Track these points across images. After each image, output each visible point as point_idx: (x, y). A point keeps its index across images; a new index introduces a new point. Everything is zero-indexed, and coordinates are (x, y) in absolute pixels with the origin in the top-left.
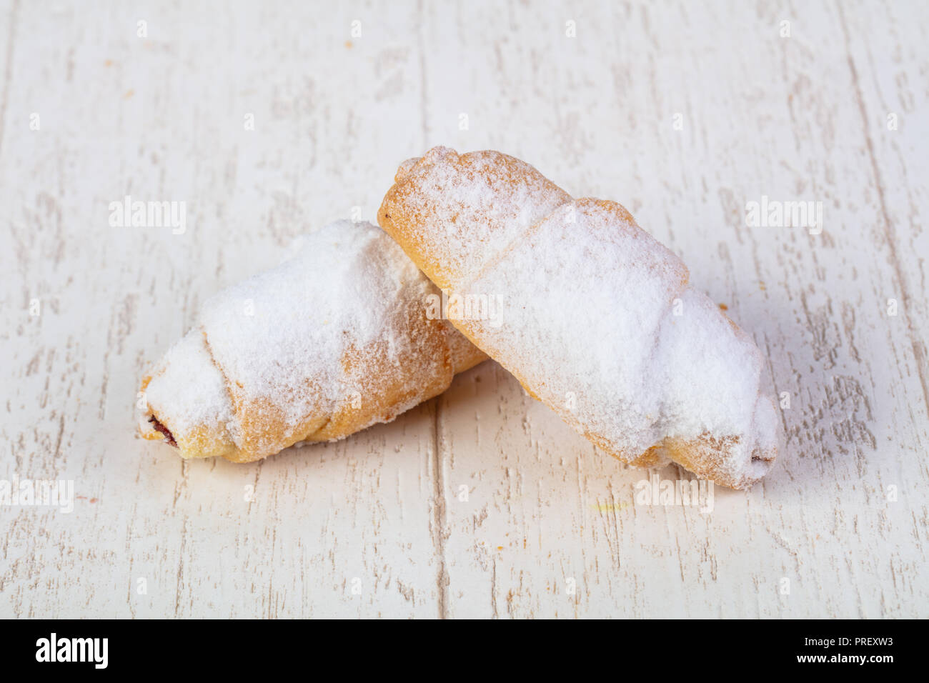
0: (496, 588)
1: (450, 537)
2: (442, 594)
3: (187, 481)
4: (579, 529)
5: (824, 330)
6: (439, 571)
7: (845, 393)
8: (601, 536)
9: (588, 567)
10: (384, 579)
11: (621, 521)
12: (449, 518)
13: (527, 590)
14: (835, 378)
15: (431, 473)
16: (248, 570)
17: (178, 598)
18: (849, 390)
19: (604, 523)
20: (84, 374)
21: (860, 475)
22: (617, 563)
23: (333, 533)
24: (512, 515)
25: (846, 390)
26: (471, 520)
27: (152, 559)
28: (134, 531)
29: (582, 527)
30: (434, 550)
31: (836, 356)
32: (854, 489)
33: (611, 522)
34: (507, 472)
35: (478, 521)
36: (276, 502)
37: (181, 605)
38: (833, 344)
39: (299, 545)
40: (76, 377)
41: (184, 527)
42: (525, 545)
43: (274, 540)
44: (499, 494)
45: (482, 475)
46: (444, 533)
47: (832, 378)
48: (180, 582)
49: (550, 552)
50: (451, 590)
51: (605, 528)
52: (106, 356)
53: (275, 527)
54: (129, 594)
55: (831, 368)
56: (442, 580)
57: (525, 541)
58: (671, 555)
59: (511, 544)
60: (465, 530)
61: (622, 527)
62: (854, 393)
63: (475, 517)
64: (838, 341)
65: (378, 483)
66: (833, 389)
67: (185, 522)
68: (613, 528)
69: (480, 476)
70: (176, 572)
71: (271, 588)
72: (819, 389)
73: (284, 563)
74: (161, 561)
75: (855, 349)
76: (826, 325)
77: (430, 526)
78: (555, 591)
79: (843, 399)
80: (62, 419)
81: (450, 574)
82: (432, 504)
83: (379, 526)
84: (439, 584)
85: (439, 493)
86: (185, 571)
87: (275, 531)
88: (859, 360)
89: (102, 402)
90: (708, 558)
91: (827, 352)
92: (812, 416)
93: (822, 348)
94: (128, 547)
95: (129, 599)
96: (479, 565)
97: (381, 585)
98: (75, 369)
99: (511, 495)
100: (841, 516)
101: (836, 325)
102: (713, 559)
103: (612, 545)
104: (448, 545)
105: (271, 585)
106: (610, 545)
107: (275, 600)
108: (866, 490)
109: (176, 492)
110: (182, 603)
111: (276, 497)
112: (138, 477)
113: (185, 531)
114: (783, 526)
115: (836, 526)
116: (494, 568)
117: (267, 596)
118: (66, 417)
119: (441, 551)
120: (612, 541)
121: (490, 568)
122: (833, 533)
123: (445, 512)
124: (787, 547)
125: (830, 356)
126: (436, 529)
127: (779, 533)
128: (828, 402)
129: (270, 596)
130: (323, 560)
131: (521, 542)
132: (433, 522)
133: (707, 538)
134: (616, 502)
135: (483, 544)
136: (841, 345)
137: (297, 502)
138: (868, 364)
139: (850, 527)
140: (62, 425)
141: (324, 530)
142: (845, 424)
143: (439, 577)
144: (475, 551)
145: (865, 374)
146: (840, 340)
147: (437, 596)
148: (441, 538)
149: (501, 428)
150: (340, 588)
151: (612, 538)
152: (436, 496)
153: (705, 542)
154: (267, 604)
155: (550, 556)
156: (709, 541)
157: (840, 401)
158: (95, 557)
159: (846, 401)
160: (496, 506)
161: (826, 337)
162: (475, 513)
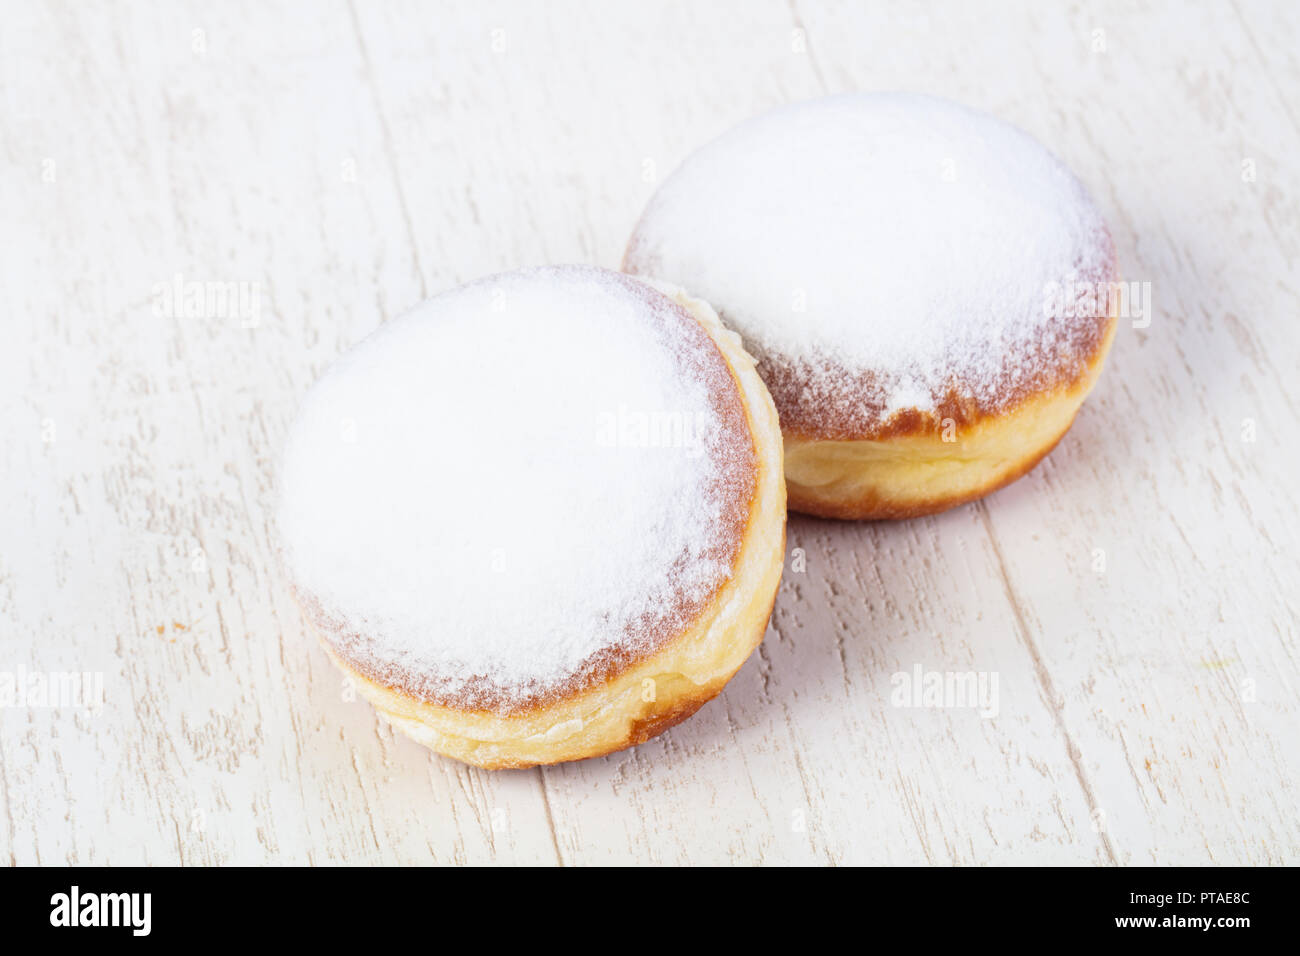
0: (1130, 757)
1: (1065, 706)
2: (1077, 766)
3: (771, 664)
4: (1194, 690)
6: (1065, 743)
8: (1218, 695)
9: (1217, 729)
10: (1013, 756)
11: (1233, 677)
12: (1057, 687)
13: (1163, 757)
15: (1022, 640)
16: (868, 756)
17: (805, 790)
19: (1217, 682)
22: (1243, 722)
24: (1120, 679)
26: (1080, 687)
27: (762, 751)
29: (1196, 687)
30: (1053, 721)
33: (1223, 680)
34: (1100, 634)
35: (1087, 688)
36: (872, 681)
37: (811, 797)
39: (913, 726)
41: (784, 715)
42: (1144, 709)
43: (885, 722)
44: (1099, 658)
46: (1057, 704)
48: (802, 773)
49: (1172, 716)
50: (1085, 761)
51: (1219, 687)
53: (880, 708)
54: (753, 789)
56: (1072, 753)
57: (1143, 705)
59: (1130, 710)
60: (1078, 697)
61: (1237, 685)
63: (1083, 685)
65: (971, 654)
67: (785, 710)
68: (1227, 686)
69: (1073, 639)
70: (793, 763)
71: (899, 774)
73: (904, 745)
74: (773, 752)
77: (1041, 696)
78: (1191, 756)
81: (1078, 746)
82: (1034, 673)
84: (1071, 757)
85: (1037, 660)
86: (803, 761)
87: (882, 713)
94: (734, 740)
95: (753, 794)
96: (1104, 734)
97: (1012, 762)
99: (1112, 658)
103: (1233, 705)
104: (1066, 714)
105: (898, 771)
106: (1231, 705)
107: (908, 784)
109: (763, 677)
111: (870, 676)
113: (788, 719)
116: (1121, 736)
117: (898, 782)
119: (1060, 723)
120: (1231, 699)
121: (1117, 736)
123: (1050, 680)
126: (1047, 699)
129: (902, 781)
130: (943, 739)
131: (1139, 707)
132: (1043, 693)
134: (1222, 658)
135: (1102, 711)
143: (1068, 749)
144: (1096, 719)
147: (1074, 771)
148: (1057, 709)
150: (971, 768)
151: (1230, 696)
152: (1036, 665)
154: (901, 790)
155: (1173, 719)
158: (703, 752)
160: (1101, 671)
162: (1082, 680)
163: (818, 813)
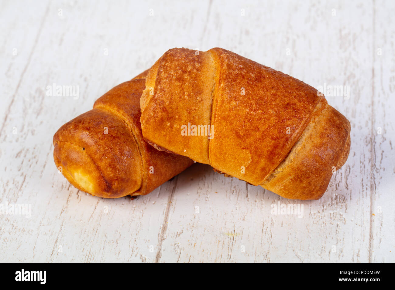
1: (166, 239)
3: (68, 206)
4: (218, 242)
5: (336, 175)
6: (158, 252)
7: (338, 201)
8: (226, 246)
9: (217, 257)
10: (135, 253)
11: (235, 240)
12: (167, 232)
14: (336, 195)
15: (164, 214)
16: (83, 243)
17: (53, 251)
18: (340, 200)
19: (228, 240)
20: (38, 160)
21: (336, 234)
22: (230, 257)
23: (120, 233)
24: (193, 233)
25: (339, 199)
26: (176, 234)
27: (47, 234)
28: (43, 223)
29: (219, 241)
30: (158, 244)
31: (339, 186)
32: (333, 238)
33: (231, 240)
34: (195, 217)
35: (178, 234)
36: (101, 218)
37: (54, 254)
38: (339, 182)
39: (105, 236)
40: (35, 160)
41: (62, 224)
42: (195, 245)
43: (96, 233)
44: (190, 225)
45: (184, 217)
46: (164, 238)
47: (335, 195)
48: (55, 245)
49: (204, 249)
51: (228, 243)
52: (48, 154)
53: (98, 228)
54: (35, 247)
55: (335, 190)
57: (195, 244)
58: (252, 256)
59: (189, 245)
60: (172, 237)
61: (235, 243)
62: (342, 201)
63: (178, 233)
64: (340, 180)
65: (143, 215)
66: (334, 199)
67: (63, 222)
68: (231, 243)
69: (184, 216)
70: (55, 241)
71: (90, 251)
72: (328, 198)
73: (98, 242)
74: (50, 236)
75: (347, 184)
76: (337, 174)
77: (159, 234)
79: (337, 203)
80: (25, 176)
81: (162, 254)
82: (162, 226)
83: (139, 232)
84: (157, 257)
85: (166, 222)
86: (58, 240)
87: (97, 229)
88: (347, 189)
89: (42, 171)
90: (267, 259)
91: (336, 184)
92: (323, 209)
93: (333, 182)
94: (39, 229)
95: (34, 249)
96: (174, 251)
97: (134, 255)
98: (35, 157)
99: (194, 226)
100: (324, 248)
101: (341, 174)
102: (269, 259)
103: (229, 250)
104: (164, 242)
105: (90, 250)
106: (229, 249)
107: (91, 256)
108: (337, 240)
109: (62, 210)
110: (54, 253)
111: (101, 216)
112: (49, 202)
113: (62, 225)
114: (300, 249)
115: (322, 252)
116: (180, 253)
117: (88, 254)
118: (27, 176)
119: (161, 244)
120: (230, 248)
122: (320, 255)
123: (166, 229)
124: (300, 258)
125: (336, 186)
126: (161, 235)
127: (298, 252)
128: (330, 204)
129: (89, 254)
130: (113, 243)
131: (193, 244)
132: (160, 233)
133: (268, 251)
134: (235, 233)
135: (178, 243)
136: (341, 182)
137: (109, 219)
138: (351, 191)
139: (327, 253)
140: (25, 179)
141: (117, 231)
142: (335, 213)
143: (157, 254)
144: (174, 246)
145: (348, 194)
146: (342, 180)
149: (197, 199)
150: (117, 254)
151: (230, 247)
152: (164, 223)
153: (267, 252)
154: (87, 257)
155: (203, 251)
156: (269, 252)
157: (336, 204)
158: (25, 231)
159: (338, 204)
160: (187, 229)
161: (336, 178)
162: (178, 231)
163: (52, 260)
